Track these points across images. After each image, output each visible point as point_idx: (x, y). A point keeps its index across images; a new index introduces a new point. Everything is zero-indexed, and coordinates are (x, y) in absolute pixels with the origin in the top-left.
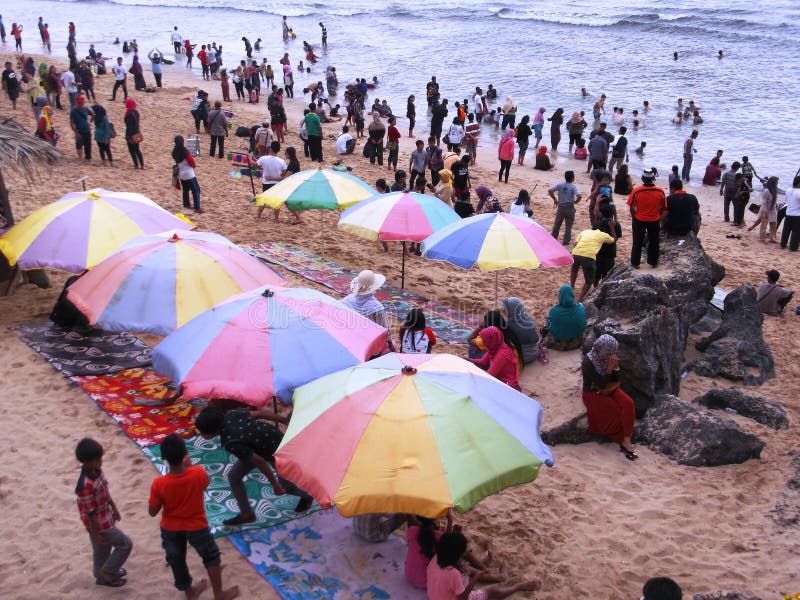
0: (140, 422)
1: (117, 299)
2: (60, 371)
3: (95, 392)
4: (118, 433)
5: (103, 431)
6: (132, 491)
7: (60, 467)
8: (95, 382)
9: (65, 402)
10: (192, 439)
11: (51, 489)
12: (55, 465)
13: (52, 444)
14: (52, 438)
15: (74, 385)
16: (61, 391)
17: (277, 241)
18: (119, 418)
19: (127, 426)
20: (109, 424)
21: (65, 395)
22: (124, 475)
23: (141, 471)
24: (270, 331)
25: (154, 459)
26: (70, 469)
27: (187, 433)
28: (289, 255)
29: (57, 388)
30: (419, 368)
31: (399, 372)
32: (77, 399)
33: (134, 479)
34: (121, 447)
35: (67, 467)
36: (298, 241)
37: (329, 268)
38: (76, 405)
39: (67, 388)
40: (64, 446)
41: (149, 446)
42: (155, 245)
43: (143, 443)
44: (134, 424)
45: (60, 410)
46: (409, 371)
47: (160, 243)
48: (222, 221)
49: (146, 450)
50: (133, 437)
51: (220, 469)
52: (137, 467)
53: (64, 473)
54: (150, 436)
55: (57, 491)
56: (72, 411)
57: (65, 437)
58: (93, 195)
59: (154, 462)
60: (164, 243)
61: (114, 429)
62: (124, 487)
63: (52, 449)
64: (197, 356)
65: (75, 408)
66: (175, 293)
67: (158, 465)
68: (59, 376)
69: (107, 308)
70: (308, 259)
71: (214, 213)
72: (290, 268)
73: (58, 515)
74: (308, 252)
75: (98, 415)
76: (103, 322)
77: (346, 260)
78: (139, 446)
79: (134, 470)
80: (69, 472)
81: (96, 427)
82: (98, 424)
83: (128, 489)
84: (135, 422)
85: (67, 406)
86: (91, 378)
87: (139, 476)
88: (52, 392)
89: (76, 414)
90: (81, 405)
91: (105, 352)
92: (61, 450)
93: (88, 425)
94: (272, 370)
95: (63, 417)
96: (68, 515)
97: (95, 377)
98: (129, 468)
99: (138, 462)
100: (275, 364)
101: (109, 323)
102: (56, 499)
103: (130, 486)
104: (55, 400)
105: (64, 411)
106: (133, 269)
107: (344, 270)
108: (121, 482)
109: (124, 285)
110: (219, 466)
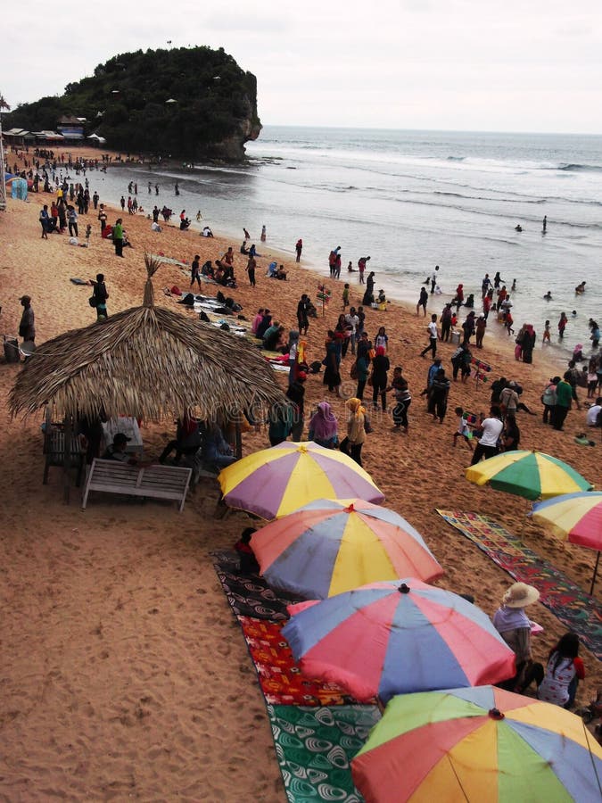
0: (276, 677)
1: (284, 556)
2: (232, 607)
3: (251, 637)
4: (254, 683)
5: (243, 677)
6: (242, 746)
7: (196, 702)
8: (256, 626)
9: (224, 638)
10: (315, 709)
11: (181, 721)
12: (192, 700)
13: (197, 677)
14: (200, 671)
15: (238, 623)
16: (225, 627)
17: (482, 512)
18: (260, 669)
19: (264, 678)
20: (250, 672)
21: (226, 632)
22: (242, 728)
23: (258, 728)
24: (393, 629)
25: (273, 719)
26: (201, 707)
27: (312, 701)
28: (488, 531)
29: (222, 623)
30: (507, 715)
31: (485, 712)
32: (234, 638)
33: (248, 735)
34: (251, 698)
35: (200, 704)
36: (505, 517)
37: (523, 555)
38: (231, 644)
39: (230, 625)
40: (206, 682)
41: (275, 705)
42: (331, 512)
43: (269, 700)
44: (271, 677)
45: (217, 645)
46: (496, 715)
47: (336, 511)
48: (438, 481)
49: (271, 708)
50: (265, 691)
51: (328, 748)
52: (256, 723)
53: (196, 709)
54: (279, 694)
55: (183, 725)
56: (225, 650)
57: (210, 673)
58: (302, 448)
59: (272, 723)
60: (340, 511)
61: (253, 678)
62: (238, 739)
63: (196, 681)
64: (322, 636)
65: (229, 647)
66: (334, 563)
67: (274, 727)
68: (229, 612)
69: (274, 563)
70: (505, 540)
71: (435, 471)
72: (483, 546)
73: (175, 749)
74: (510, 532)
75: (245, 659)
76: (268, 575)
77: (545, 548)
78: (266, 702)
79: (252, 726)
80: (200, 710)
81: (238, 671)
82: (241, 669)
83: (240, 743)
84: (273, 675)
85: (225, 643)
86: (255, 620)
87: (254, 733)
88: (217, 625)
89: (227, 654)
90: (235, 645)
91: (277, 596)
92: (202, 685)
93: (233, 667)
94: (382, 669)
95: (218, 654)
96: (183, 752)
97: (258, 620)
98: (249, 723)
99: (259, 718)
100: (387, 664)
101: (273, 578)
102: (181, 732)
103: (243, 740)
104: (216, 634)
105: (220, 647)
106: (306, 532)
107: (537, 560)
108: (237, 733)
109: (293, 545)
110: (328, 745)
